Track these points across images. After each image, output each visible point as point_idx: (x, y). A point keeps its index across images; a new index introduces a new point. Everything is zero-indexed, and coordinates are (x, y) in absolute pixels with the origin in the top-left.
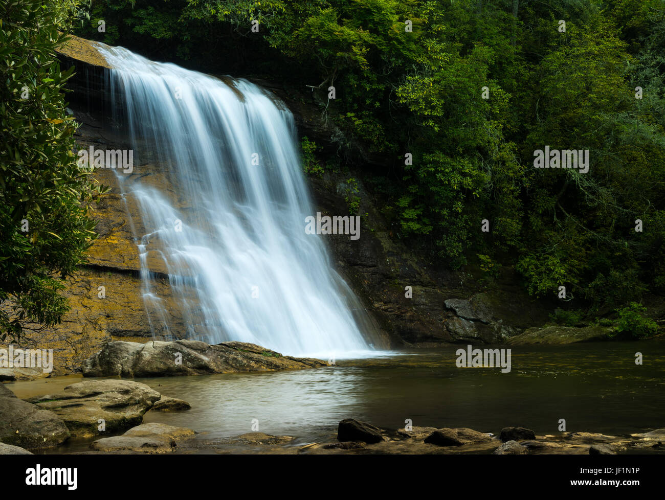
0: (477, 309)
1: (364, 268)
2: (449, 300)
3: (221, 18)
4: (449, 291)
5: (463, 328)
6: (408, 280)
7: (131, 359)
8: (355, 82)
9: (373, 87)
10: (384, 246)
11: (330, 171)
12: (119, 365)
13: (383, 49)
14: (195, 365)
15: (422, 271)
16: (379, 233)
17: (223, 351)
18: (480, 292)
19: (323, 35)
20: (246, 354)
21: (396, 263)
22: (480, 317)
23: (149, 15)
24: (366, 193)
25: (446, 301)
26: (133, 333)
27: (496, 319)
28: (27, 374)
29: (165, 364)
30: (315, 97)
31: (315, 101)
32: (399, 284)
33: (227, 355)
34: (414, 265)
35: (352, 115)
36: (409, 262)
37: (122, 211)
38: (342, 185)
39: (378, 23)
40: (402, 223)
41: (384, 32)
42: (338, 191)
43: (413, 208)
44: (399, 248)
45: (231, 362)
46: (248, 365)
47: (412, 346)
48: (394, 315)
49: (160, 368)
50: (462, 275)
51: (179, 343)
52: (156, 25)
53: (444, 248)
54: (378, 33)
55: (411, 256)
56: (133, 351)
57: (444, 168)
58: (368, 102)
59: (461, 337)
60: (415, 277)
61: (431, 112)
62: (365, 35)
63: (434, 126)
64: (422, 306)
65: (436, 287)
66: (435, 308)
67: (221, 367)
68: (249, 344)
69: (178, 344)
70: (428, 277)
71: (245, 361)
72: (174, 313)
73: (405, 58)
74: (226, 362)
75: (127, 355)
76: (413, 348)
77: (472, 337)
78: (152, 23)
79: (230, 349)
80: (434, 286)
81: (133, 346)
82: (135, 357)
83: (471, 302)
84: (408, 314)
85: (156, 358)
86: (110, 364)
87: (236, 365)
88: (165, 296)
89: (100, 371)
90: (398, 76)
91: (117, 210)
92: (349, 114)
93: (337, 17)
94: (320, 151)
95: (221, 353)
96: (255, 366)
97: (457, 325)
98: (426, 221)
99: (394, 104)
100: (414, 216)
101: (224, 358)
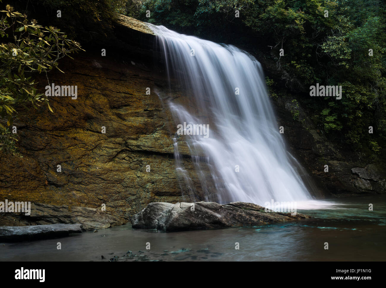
0: (371, 173)
1: (304, 151)
2: (354, 168)
3: (218, 10)
4: (353, 163)
5: (364, 184)
6: (329, 157)
7: (164, 216)
8: (296, 43)
9: (307, 45)
10: (315, 138)
11: (281, 96)
12: (156, 221)
13: (312, 22)
14: (211, 221)
15: (337, 152)
16: (311, 131)
17: (231, 210)
18: (370, 164)
19: (277, 16)
20: (248, 211)
21: (322, 148)
22: (373, 178)
23: (178, 14)
24: (302, 108)
25: (352, 169)
26: (169, 194)
27: (381, 179)
28: (95, 226)
29: (189, 220)
30: (272, 55)
31: (272, 56)
32: (325, 160)
33: (234, 212)
34: (332, 149)
35: (295, 62)
36: (329, 147)
37: (163, 118)
38: (288, 104)
39: (309, 7)
40: (325, 124)
41: (313, 12)
42: (286, 107)
43: (331, 115)
44: (323, 139)
45: (237, 218)
46: (250, 219)
47: (336, 196)
48: (324, 177)
49: (186, 224)
50: (359, 154)
51: (198, 204)
52: (182, 19)
53: (349, 138)
54: (309, 14)
55: (330, 143)
56: (166, 210)
57: (351, 91)
58: (304, 54)
59: (363, 190)
60: (333, 156)
61: (344, 57)
62: (302, 14)
63: (346, 65)
64: (339, 172)
65: (345, 161)
66: (347, 173)
67: (230, 222)
68: (250, 203)
69: (198, 206)
70: (340, 155)
71: (248, 217)
72: (195, 180)
73: (326, 26)
74: (234, 218)
75: (162, 213)
76: (337, 197)
77: (369, 190)
78: (180, 19)
79: (236, 208)
80: (344, 160)
81: (166, 206)
82: (167, 215)
83: (367, 170)
84: (332, 177)
85: (182, 216)
86: (150, 219)
87: (241, 220)
88: (189, 169)
89: (144, 224)
90: (322, 38)
91: (160, 117)
92: (292, 62)
93: (285, 4)
94: (275, 85)
95: (230, 211)
96: (255, 220)
97: (360, 183)
98: (339, 123)
99: (319, 55)
100: (332, 120)
101: (232, 215)
